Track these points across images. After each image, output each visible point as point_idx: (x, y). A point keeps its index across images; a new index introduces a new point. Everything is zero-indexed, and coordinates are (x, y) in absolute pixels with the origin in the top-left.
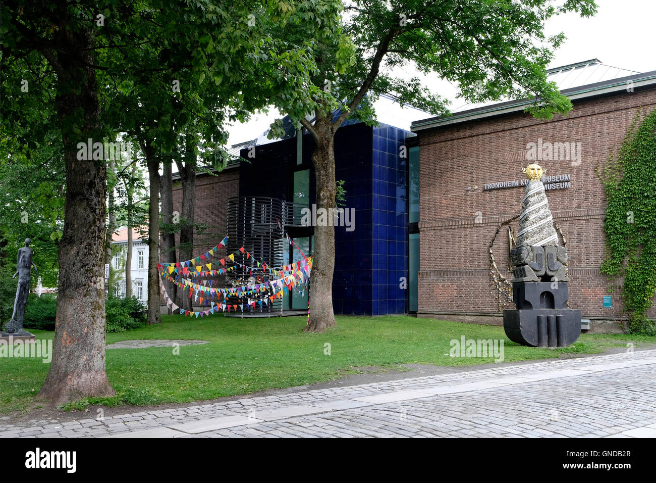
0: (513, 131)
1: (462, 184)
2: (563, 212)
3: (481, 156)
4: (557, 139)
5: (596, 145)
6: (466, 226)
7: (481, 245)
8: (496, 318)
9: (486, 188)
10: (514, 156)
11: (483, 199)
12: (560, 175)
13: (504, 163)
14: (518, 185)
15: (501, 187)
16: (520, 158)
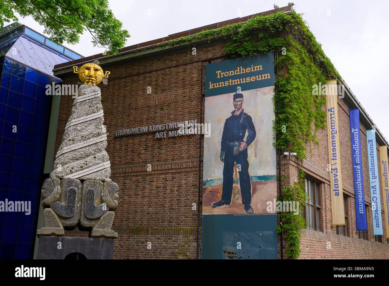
2: (188, 162)
9: (116, 135)
10: (146, 101)
11: (114, 147)
12: (188, 120)
13: (136, 109)
14: (146, 131)
15: (130, 133)
16: (151, 103)
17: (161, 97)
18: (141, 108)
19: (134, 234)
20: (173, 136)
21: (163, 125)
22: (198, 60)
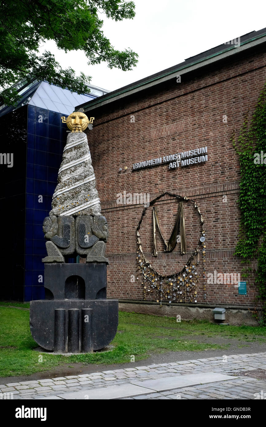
0: (158, 107)
1: (116, 166)
2: (201, 189)
3: (131, 136)
4: (195, 110)
5: (232, 112)
6: (118, 209)
7: (130, 229)
8: (141, 305)
9: (134, 168)
10: (158, 133)
11: (133, 180)
12: (199, 148)
13: (150, 141)
14: (161, 162)
15: (146, 165)
16: (163, 134)
17: (172, 128)
18: (154, 140)
19: (157, 259)
20: (186, 165)
21: (176, 155)
22: (205, 86)
